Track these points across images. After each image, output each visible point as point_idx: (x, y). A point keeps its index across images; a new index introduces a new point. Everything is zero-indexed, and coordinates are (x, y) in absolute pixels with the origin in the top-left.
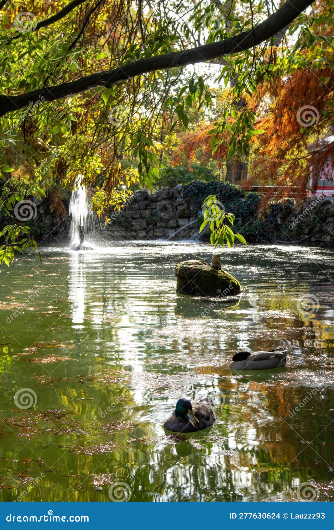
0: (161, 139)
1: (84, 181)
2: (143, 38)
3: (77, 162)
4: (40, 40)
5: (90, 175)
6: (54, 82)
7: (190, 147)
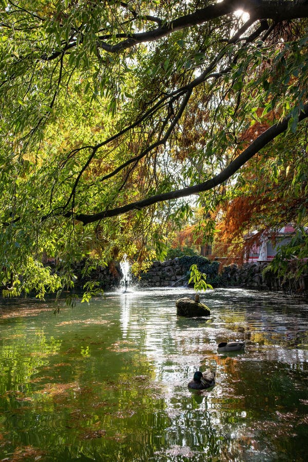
0: (166, 234)
1: (128, 257)
2: (156, 184)
3: (124, 248)
4: (104, 186)
5: (130, 255)
6: (111, 207)
7: (181, 238)
